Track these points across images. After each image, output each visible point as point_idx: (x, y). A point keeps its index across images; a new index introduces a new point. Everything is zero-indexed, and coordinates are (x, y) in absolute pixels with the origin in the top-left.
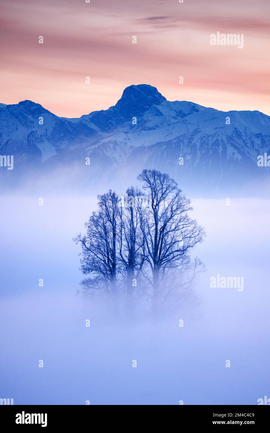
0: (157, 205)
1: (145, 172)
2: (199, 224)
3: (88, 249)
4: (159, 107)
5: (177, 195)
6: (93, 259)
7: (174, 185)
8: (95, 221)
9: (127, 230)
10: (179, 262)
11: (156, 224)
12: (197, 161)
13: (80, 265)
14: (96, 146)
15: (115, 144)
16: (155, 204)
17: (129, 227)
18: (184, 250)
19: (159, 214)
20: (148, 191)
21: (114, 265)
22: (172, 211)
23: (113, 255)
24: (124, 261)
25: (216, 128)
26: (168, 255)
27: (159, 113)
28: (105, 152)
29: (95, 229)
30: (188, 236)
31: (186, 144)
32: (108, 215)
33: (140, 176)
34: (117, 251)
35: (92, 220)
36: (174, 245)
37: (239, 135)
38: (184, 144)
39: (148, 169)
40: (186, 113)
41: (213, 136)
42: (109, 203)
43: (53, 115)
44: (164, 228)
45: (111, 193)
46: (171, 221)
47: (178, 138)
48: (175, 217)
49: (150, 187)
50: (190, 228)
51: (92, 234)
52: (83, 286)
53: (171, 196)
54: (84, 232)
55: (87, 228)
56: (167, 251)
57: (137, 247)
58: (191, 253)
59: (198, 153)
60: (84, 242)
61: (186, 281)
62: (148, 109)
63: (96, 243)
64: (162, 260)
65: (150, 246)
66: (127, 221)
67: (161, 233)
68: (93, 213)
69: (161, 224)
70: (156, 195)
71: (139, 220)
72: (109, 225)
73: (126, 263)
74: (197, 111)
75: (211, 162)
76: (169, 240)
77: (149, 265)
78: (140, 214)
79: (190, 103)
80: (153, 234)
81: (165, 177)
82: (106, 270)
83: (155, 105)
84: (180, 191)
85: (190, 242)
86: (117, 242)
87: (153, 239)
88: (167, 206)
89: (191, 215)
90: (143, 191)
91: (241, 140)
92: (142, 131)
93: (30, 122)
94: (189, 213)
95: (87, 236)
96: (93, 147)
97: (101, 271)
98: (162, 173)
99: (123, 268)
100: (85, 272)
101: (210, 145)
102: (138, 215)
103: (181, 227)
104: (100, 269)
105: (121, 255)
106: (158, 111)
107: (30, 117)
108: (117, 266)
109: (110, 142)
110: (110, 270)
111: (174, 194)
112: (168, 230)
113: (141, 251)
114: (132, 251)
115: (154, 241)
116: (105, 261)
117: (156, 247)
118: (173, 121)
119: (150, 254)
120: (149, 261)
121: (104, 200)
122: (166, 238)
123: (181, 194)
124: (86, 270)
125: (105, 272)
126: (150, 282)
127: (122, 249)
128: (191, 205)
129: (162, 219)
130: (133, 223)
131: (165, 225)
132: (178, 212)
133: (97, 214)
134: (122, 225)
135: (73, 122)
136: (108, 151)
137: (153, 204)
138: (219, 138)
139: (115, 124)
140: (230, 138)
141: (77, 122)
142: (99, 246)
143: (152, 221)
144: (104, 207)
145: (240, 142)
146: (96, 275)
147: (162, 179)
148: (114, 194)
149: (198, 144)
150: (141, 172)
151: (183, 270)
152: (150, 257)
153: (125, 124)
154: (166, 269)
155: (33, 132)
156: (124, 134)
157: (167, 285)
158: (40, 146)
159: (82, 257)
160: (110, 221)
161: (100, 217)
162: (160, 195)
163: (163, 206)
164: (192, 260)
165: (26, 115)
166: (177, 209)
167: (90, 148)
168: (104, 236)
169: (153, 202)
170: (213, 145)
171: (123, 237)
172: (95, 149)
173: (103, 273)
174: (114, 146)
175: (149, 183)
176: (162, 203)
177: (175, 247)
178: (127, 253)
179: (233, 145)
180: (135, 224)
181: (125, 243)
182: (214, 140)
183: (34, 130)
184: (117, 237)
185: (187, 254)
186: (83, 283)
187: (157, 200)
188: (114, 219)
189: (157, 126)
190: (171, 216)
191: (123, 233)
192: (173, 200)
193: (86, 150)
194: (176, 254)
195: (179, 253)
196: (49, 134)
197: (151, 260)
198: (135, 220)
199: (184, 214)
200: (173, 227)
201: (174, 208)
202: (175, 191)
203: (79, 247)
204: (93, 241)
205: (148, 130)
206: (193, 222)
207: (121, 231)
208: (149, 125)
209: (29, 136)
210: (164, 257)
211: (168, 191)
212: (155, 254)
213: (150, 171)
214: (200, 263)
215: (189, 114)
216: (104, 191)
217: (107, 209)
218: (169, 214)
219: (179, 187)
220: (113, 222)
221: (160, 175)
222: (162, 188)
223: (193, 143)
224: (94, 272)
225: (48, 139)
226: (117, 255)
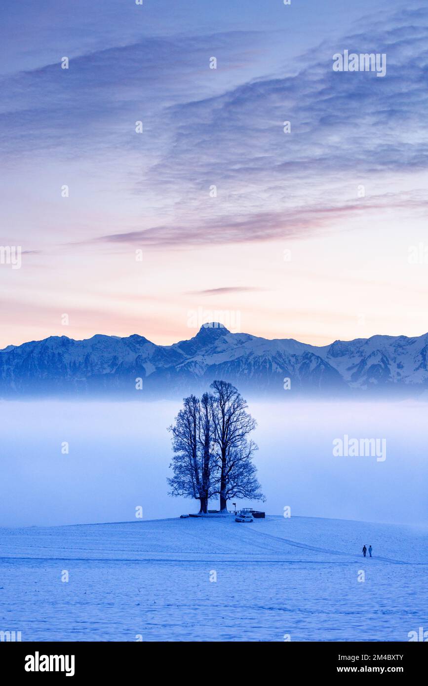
0: (224, 404)
1: (215, 382)
2: (253, 417)
3: (177, 436)
4: (225, 337)
5: (238, 397)
6: (181, 442)
7: (235, 391)
8: (181, 416)
9: (203, 422)
10: (239, 443)
11: (224, 417)
12: (252, 374)
13: (172, 447)
14: (183, 365)
15: (196, 363)
16: (222, 404)
17: (205, 420)
18: (243, 435)
19: (225, 411)
20: (217, 396)
21: (195, 446)
22: (234, 408)
23: (195, 439)
24: (202, 443)
25: (264, 351)
26: (232, 439)
27: (225, 342)
28: (189, 368)
29: (181, 421)
30: (245, 425)
31: (244, 362)
32: (190, 412)
33: (212, 384)
34: (197, 436)
35: (180, 415)
36: (236, 432)
37: (280, 356)
38: (242, 362)
39: (217, 380)
40: (244, 341)
41: (262, 356)
42: (191, 404)
43: (153, 344)
44: (229, 420)
45: (192, 397)
46: (234, 415)
47: (238, 358)
48: (236, 413)
49: (219, 392)
50: (247, 420)
51: (180, 425)
52: (174, 460)
53: (233, 398)
54: (175, 424)
55: (176, 421)
56: (231, 436)
57: (210, 433)
58: (248, 437)
59: (253, 368)
60: (174, 430)
61: (245, 456)
62: (217, 339)
63: (183, 431)
64: (227, 442)
65: (219, 432)
66: (203, 415)
67: (227, 424)
68: (181, 411)
69: (226, 417)
70: (223, 398)
71: (211, 415)
72: (191, 418)
73: (203, 444)
74: (252, 340)
75: (261, 374)
76: (232, 429)
77: (219, 445)
78: (213, 411)
79: (246, 334)
80: (221, 424)
81: (229, 385)
82: (190, 449)
83: (222, 336)
84: (239, 395)
85: (247, 429)
86: (197, 430)
87: (222, 428)
88: (230, 405)
89: (247, 411)
90: (214, 395)
91: (282, 359)
92: (214, 354)
93: (138, 349)
94: (246, 409)
95: (176, 426)
96: (181, 365)
97: (187, 450)
98: (227, 383)
99: (201, 448)
100: (175, 451)
101: (260, 363)
102: (211, 412)
103: (240, 419)
104: (186, 449)
105: (200, 439)
106: (224, 340)
107: (137, 346)
108: (197, 447)
109: (192, 362)
110: (193, 450)
111: (236, 397)
112: (232, 421)
113: (213, 436)
114: (207, 436)
115: (222, 429)
116: (189, 443)
117: (223, 434)
118: (235, 347)
119: (220, 438)
120: (219, 443)
121: (187, 401)
122: (230, 427)
123: (240, 397)
124: (176, 450)
125: (189, 451)
126: (220, 457)
127: (201, 435)
128: (247, 404)
129: (227, 414)
130: (207, 417)
131: (229, 418)
132: (238, 409)
133: (183, 411)
134: (200, 419)
135: (167, 348)
136: (190, 368)
137: (221, 404)
138: (267, 358)
139: (195, 349)
140: (274, 358)
141: (169, 348)
142: (184, 433)
143: (220, 415)
144: (188, 406)
145: (281, 360)
146: (183, 453)
147: (227, 387)
148: (194, 397)
149: (252, 362)
150: (212, 382)
151: (242, 449)
152: (219, 440)
153: (202, 349)
154: (231, 448)
155: (139, 356)
156: (202, 356)
157: (231, 459)
158: (144, 366)
159: (173, 441)
160: (192, 416)
161: (185, 413)
162: (226, 398)
163: (228, 405)
164: (248, 442)
165: (134, 344)
166: (238, 407)
167: (179, 366)
168: (188, 426)
169: (221, 402)
170: (262, 363)
171: (201, 427)
172: (182, 366)
173: (188, 452)
174: (195, 365)
175: (218, 389)
176: (227, 403)
177: (237, 433)
178: (204, 438)
179: (276, 363)
180: (209, 418)
181: (202, 431)
182: (263, 359)
183: (140, 354)
184: (197, 427)
185: (245, 437)
186: (174, 458)
187: (224, 401)
188: (195, 415)
189: (224, 351)
190: (234, 412)
191: (201, 424)
192: (235, 401)
193: (176, 367)
194: (237, 438)
195: (239, 437)
196: (150, 357)
197: (220, 442)
198: (209, 415)
199: (242, 411)
200: (235, 420)
201: (236, 406)
202: (236, 395)
203: (171, 434)
204: (180, 429)
205: (218, 353)
206: (249, 416)
207: (199, 423)
208: (219, 349)
209: (137, 358)
210: (229, 440)
211: (231, 395)
212: (223, 438)
213: (218, 382)
214: (254, 444)
215: (246, 342)
216: (188, 396)
217: (190, 408)
218: (232, 411)
219: (238, 392)
220: (194, 417)
221: (225, 384)
222: (227, 393)
223: (249, 361)
224: (181, 451)
225: (150, 360)
226: (197, 439)
